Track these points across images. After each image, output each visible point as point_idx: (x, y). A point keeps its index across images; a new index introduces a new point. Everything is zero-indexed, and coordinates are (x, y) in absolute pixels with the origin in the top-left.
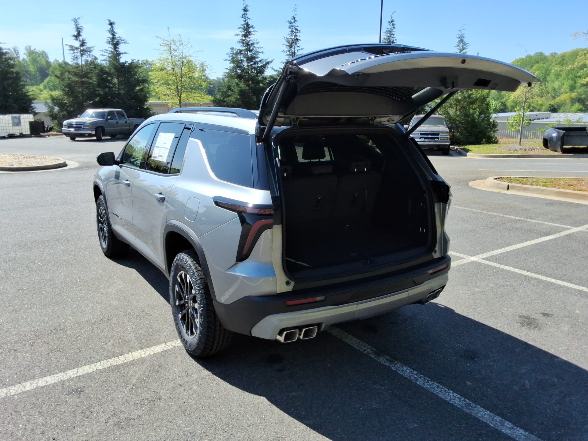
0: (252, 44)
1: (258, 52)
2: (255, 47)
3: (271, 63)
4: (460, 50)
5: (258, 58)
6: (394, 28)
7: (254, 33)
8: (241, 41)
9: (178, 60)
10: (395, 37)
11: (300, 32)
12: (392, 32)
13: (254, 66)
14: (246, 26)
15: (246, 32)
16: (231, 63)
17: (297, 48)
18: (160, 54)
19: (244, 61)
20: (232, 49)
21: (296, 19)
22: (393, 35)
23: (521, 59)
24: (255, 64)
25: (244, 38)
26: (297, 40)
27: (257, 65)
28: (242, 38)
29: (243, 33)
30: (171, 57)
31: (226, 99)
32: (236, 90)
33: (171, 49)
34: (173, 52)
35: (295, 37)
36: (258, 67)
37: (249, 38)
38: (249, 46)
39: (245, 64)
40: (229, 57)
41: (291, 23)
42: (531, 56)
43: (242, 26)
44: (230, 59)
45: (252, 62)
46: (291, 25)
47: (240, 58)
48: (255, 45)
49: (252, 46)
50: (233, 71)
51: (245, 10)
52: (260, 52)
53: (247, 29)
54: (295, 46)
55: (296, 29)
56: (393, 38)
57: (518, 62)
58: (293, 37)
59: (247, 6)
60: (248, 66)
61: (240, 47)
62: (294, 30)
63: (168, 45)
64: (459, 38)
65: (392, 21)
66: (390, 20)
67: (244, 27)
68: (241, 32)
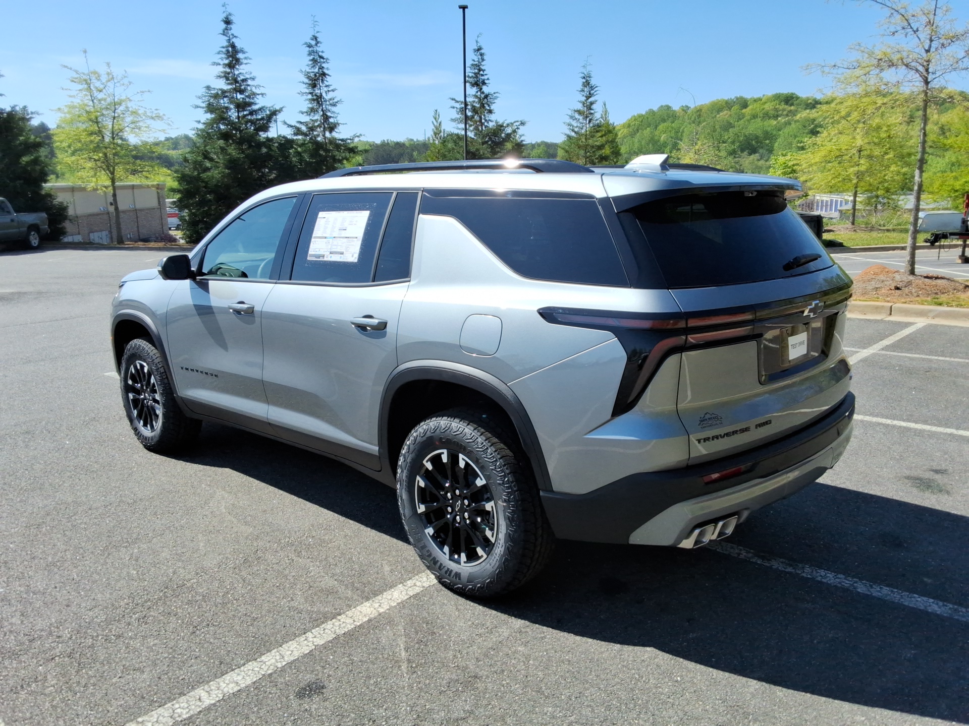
0: (244, 80)
1: (254, 94)
2: (249, 85)
3: (280, 112)
4: (586, 97)
5: (256, 104)
6: (483, 60)
7: (245, 61)
8: (223, 75)
9: (107, 108)
10: (486, 75)
11: (328, 63)
12: (481, 67)
13: (249, 117)
14: (230, 49)
15: (231, 59)
16: (206, 112)
17: (326, 89)
18: (70, 96)
19: (230, 109)
20: (208, 88)
21: (318, 40)
22: (484, 71)
23: (640, 116)
24: (251, 113)
25: (228, 70)
26: (324, 74)
27: (255, 117)
28: (224, 70)
29: (227, 62)
30: (91, 102)
31: (204, 176)
32: (220, 159)
33: (92, 87)
34: (96, 94)
35: (320, 70)
36: (257, 120)
37: (238, 69)
38: (238, 85)
39: (233, 114)
40: (203, 102)
41: (310, 46)
42: (654, 111)
43: (224, 50)
44: (204, 105)
45: (246, 111)
46: (311, 49)
47: (224, 103)
48: (250, 82)
49: (245, 83)
50: (213, 126)
51: (228, 22)
52: (259, 94)
53: (233, 56)
54: (321, 84)
55: (321, 57)
56: (482, 75)
57: (635, 120)
58: (316, 70)
59: (230, 14)
60: (238, 117)
61: (222, 85)
62: (317, 59)
63: (86, 80)
64: (584, 78)
65: (479, 49)
66: (476, 48)
67: (228, 51)
68: (222, 59)
